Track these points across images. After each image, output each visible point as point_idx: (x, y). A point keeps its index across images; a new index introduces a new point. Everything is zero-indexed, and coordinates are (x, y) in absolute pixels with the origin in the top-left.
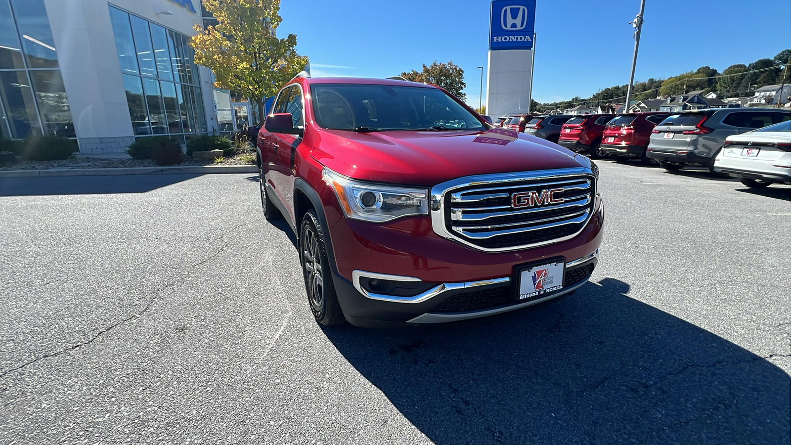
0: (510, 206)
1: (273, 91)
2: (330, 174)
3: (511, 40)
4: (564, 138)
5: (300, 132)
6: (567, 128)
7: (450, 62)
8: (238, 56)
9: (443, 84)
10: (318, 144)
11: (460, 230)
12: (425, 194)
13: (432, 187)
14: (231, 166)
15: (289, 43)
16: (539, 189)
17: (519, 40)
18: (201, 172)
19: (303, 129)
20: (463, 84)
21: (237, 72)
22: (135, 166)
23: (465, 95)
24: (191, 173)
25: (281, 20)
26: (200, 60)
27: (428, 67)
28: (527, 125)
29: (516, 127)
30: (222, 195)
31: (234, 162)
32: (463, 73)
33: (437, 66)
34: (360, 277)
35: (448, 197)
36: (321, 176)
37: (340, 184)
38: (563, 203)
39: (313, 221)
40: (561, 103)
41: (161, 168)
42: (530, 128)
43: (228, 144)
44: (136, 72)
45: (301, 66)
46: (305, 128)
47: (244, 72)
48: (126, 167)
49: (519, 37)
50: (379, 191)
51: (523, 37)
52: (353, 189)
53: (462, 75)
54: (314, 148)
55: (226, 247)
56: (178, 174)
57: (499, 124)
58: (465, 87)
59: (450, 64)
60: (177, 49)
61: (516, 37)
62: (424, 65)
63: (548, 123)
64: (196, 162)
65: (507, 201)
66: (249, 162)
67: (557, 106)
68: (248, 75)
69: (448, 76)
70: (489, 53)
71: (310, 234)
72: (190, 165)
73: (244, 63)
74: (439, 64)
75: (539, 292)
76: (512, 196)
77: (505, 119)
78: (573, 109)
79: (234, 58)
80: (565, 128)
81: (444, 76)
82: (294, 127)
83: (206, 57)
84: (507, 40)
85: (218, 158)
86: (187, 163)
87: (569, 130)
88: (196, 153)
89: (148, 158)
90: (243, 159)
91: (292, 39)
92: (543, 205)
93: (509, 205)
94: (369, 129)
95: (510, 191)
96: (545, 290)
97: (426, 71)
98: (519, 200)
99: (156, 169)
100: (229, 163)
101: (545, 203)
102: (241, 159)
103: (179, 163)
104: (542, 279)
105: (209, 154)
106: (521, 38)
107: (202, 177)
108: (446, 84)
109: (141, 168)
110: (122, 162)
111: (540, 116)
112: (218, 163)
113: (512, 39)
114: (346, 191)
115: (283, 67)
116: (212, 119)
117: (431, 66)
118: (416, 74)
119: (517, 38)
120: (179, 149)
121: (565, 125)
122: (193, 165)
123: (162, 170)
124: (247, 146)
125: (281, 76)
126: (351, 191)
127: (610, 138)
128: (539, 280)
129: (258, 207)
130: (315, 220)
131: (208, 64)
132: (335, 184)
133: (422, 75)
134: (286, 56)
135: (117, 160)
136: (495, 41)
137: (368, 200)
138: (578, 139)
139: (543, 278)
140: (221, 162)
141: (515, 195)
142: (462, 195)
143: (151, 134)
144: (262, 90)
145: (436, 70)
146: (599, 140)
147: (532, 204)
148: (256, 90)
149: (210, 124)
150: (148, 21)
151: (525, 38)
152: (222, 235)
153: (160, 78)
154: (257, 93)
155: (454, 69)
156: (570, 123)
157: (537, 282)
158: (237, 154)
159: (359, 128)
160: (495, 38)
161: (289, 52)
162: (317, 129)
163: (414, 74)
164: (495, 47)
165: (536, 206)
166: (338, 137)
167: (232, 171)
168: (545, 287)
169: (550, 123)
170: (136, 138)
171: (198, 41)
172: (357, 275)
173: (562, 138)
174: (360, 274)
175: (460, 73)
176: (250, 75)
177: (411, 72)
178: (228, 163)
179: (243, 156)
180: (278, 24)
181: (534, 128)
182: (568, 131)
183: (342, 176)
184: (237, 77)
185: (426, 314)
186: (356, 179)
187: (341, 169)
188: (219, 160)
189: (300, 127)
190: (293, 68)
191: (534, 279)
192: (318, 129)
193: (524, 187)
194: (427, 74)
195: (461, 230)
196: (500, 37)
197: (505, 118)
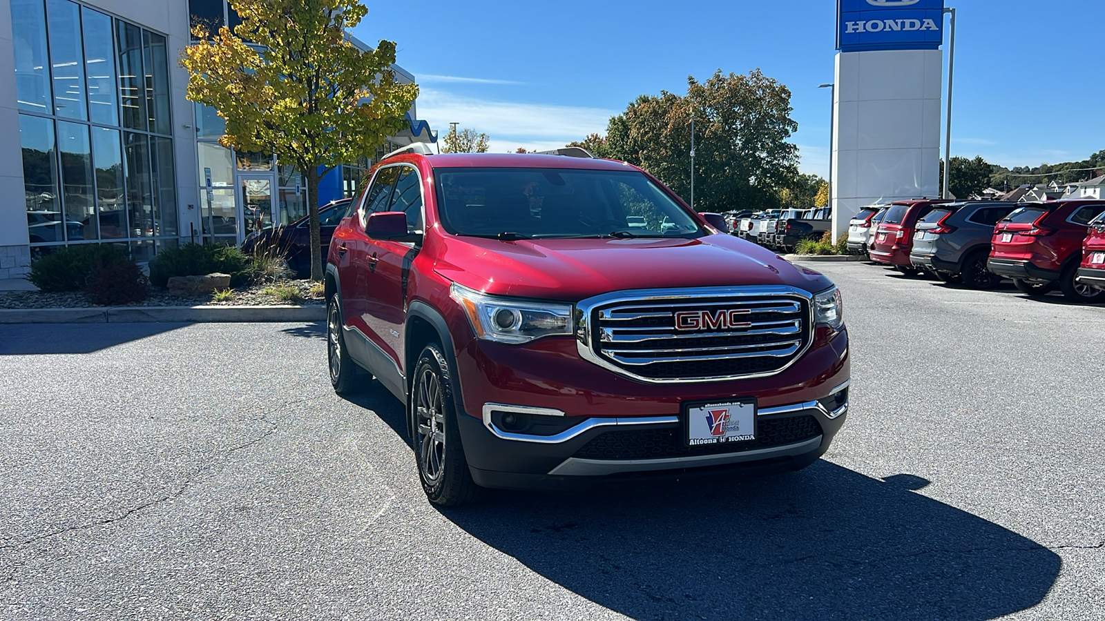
0: (673, 328)
1: (342, 154)
2: (460, 290)
3: (888, 29)
4: (1002, 254)
5: (418, 239)
6: (1006, 232)
7: (755, 71)
8: (276, 84)
9: (738, 123)
10: (442, 254)
11: (610, 353)
12: (570, 310)
13: (577, 302)
14: (248, 307)
15: (381, 58)
16: (713, 310)
17: (907, 28)
18: (185, 318)
19: (422, 235)
20: (791, 122)
21: (272, 116)
22: (50, 305)
23: (795, 147)
24: (167, 321)
25: (366, 11)
26: (198, 93)
27: (702, 82)
28: (919, 225)
29: (896, 230)
30: (242, 358)
31: (254, 299)
32: (789, 96)
33: (723, 80)
34: (492, 412)
35: (595, 313)
36: (448, 292)
37: (471, 301)
38: (751, 329)
39: (435, 354)
40: (1062, 166)
41: (105, 309)
42: (925, 230)
43: (239, 262)
44: (45, 107)
45: (404, 104)
46: (425, 234)
47: (286, 116)
48: (31, 307)
49: (907, 22)
50: (517, 310)
51: (917, 23)
52: (487, 306)
53: (785, 101)
54: (439, 260)
55: (276, 430)
56: (139, 322)
57: (863, 222)
58: (795, 129)
59: (757, 76)
60: (125, 56)
61: (899, 21)
62: (690, 78)
63: (967, 220)
64: (175, 298)
65: (670, 321)
66: (285, 299)
67: (1050, 173)
68: (292, 122)
69: (749, 105)
70: (837, 57)
71: (429, 376)
72: (162, 304)
73: (287, 100)
74: (728, 77)
75: (718, 440)
76: (676, 315)
77: (876, 210)
78: (1090, 181)
79: (268, 89)
80: (1001, 232)
81: (741, 104)
82: (408, 232)
83: (209, 87)
84: (879, 29)
85: (221, 291)
86: (156, 301)
87: (1010, 236)
88: (174, 280)
89: (73, 289)
90: (271, 294)
91: (387, 49)
92: (719, 330)
93: (672, 326)
94: (516, 236)
95: (674, 310)
96: (728, 439)
97: (698, 92)
98: (685, 320)
99: (93, 311)
100: (244, 302)
101: (723, 327)
102: (267, 294)
103: (139, 301)
104: (721, 422)
105: (202, 281)
106: (912, 25)
107: (191, 327)
108: (748, 123)
109: (63, 309)
110: (21, 298)
111: (946, 205)
112: (219, 300)
113: (890, 27)
114: (478, 308)
115: (365, 105)
116: (190, 207)
117: (709, 81)
118: (671, 100)
119: (903, 24)
120: (136, 271)
121: (1001, 225)
122: (168, 304)
123: (106, 314)
124: (277, 266)
125: (361, 124)
126: (485, 309)
127: (1096, 255)
128: (717, 423)
129: (317, 377)
130: (437, 354)
131: (215, 100)
132: (466, 301)
133: (687, 102)
134: (374, 85)
135: (6, 293)
136: (850, 30)
137: (503, 320)
138: (1028, 256)
139: (723, 421)
140: (226, 299)
141: (678, 315)
142: (612, 312)
143: (64, 240)
144: (320, 151)
145: (722, 91)
146: (1076, 258)
147: (704, 326)
148: (307, 150)
149: (186, 219)
150: (80, 5)
151: (922, 23)
152: (263, 414)
153: (93, 120)
154: (307, 157)
155: (766, 87)
156: (1010, 221)
157: (714, 425)
158: (256, 284)
159: (502, 234)
160: (850, 25)
161: (379, 76)
162: (442, 236)
163: (667, 100)
164: (848, 43)
165: (709, 330)
166: (471, 246)
167: (252, 318)
168: (728, 434)
169: (970, 220)
170: (33, 249)
171: (197, 56)
172: (488, 409)
173: (997, 254)
174: (491, 408)
175: (781, 97)
176: (297, 122)
177: (660, 97)
178: (240, 302)
179: (272, 288)
180: (359, 19)
181: (932, 231)
182: (1007, 238)
183: (474, 291)
184: (269, 126)
185: (571, 459)
186: (492, 294)
187: (474, 285)
188: (223, 295)
189: (418, 232)
190: (386, 106)
191: (709, 420)
192: (445, 236)
193: (691, 306)
194: (699, 99)
195: (613, 355)
196: (861, 23)
197: (877, 206)
